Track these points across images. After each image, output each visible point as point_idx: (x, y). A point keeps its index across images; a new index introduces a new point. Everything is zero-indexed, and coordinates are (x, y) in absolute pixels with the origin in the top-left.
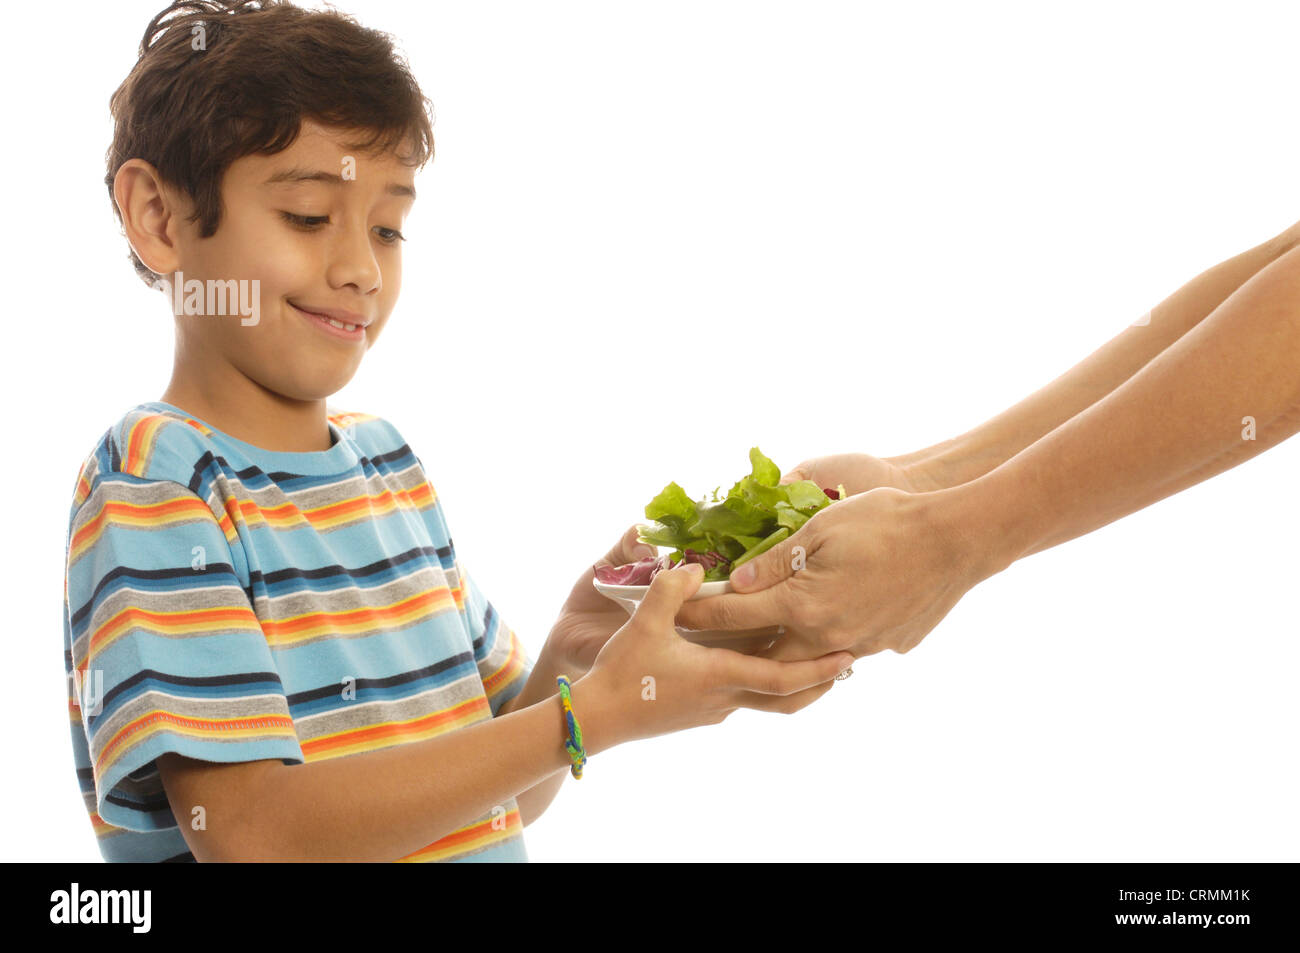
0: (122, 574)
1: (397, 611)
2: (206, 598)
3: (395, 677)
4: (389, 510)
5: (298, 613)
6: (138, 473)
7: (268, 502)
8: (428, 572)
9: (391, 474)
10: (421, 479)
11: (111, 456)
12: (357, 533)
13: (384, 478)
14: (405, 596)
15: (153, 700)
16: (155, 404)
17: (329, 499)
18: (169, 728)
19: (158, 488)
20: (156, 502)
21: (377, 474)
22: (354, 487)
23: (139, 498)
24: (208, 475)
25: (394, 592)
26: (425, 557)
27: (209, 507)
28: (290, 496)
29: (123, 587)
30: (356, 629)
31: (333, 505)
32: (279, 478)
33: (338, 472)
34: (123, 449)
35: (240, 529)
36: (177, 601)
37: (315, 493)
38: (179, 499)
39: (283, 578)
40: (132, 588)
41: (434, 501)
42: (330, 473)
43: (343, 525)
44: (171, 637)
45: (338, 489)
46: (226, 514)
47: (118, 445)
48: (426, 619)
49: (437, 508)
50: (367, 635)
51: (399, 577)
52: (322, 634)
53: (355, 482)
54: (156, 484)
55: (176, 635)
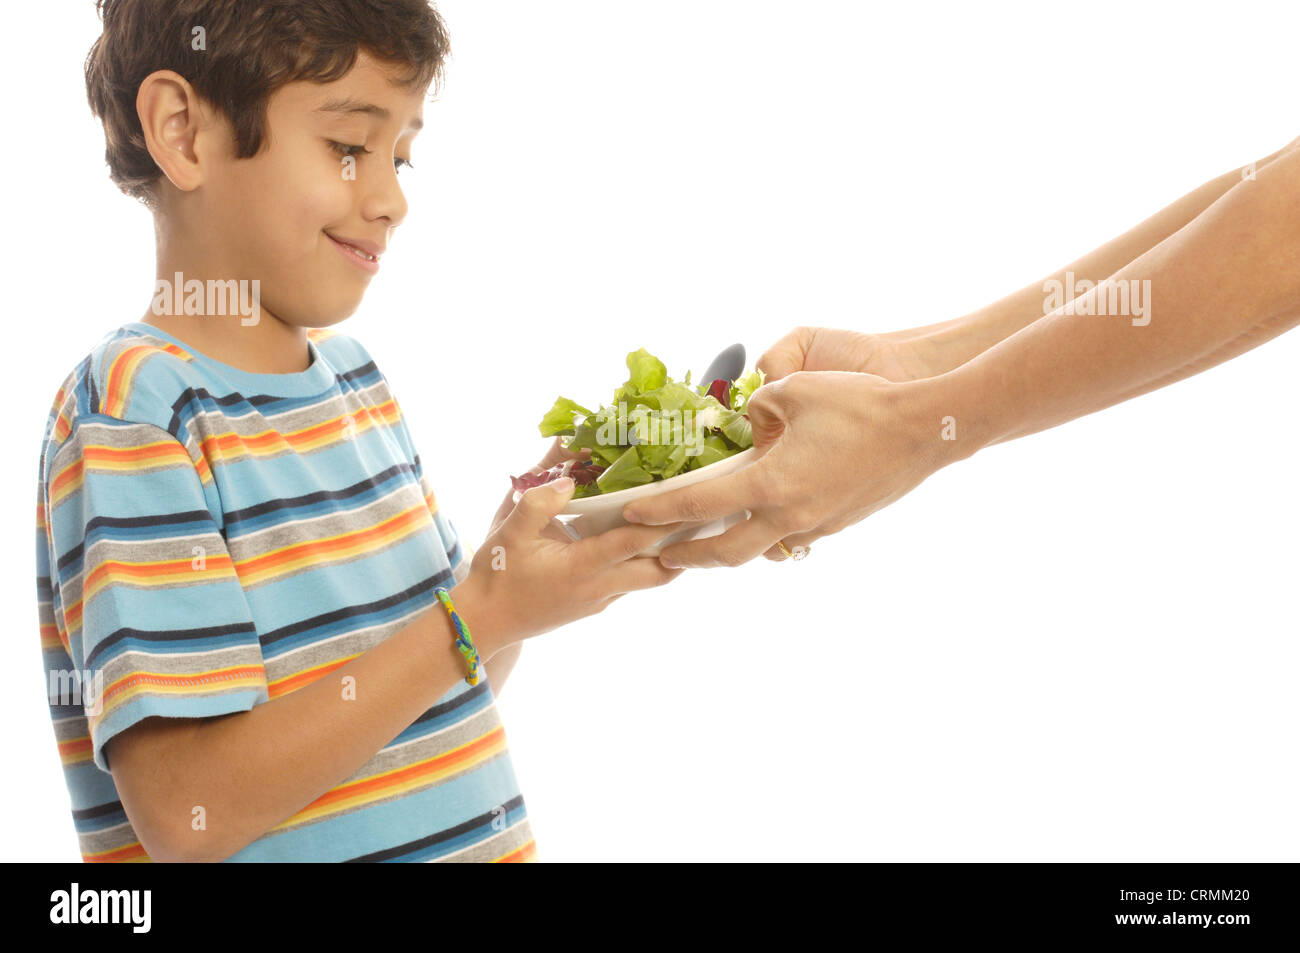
0: (101, 525)
1: (383, 530)
2: (184, 547)
3: (383, 601)
4: (367, 427)
5: (283, 545)
6: (117, 414)
7: (251, 430)
8: (407, 490)
9: (363, 390)
10: (386, 397)
11: (90, 395)
12: (340, 454)
13: (357, 394)
14: (389, 514)
15: (131, 662)
16: (135, 325)
17: (311, 421)
18: (149, 690)
19: (138, 430)
20: (135, 445)
21: (352, 391)
22: (333, 408)
23: (117, 440)
24: (188, 412)
25: (378, 511)
26: (403, 475)
27: (187, 451)
28: (272, 420)
29: (101, 538)
30: (343, 555)
31: (315, 427)
32: (261, 402)
33: (316, 394)
34: (102, 388)
35: (216, 469)
36: (155, 550)
37: (297, 415)
38: (160, 443)
39: (264, 511)
40: (110, 539)
41: (399, 419)
42: (309, 395)
43: (327, 446)
44: (147, 589)
45: (319, 410)
46: (202, 456)
47: (98, 384)
48: (410, 537)
49: (403, 426)
50: (353, 560)
51: (381, 496)
52: (309, 564)
53: (333, 403)
54: (135, 426)
55: (154, 586)
